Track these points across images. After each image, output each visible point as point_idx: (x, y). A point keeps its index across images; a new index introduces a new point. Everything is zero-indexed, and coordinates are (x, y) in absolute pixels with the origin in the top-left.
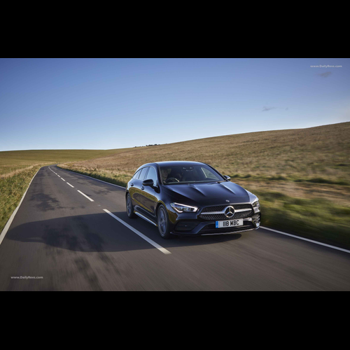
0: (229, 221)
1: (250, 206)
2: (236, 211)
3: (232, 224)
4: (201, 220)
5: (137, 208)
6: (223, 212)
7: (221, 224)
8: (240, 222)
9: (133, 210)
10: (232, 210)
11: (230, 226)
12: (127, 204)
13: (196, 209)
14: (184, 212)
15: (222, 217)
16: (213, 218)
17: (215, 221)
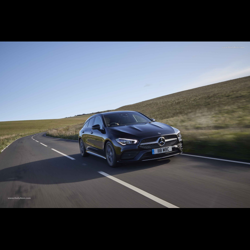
0: (162, 149)
1: (175, 136)
2: (166, 141)
3: (164, 150)
4: (141, 149)
5: (89, 148)
6: (157, 142)
7: (156, 151)
8: (170, 149)
9: (85, 150)
10: (164, 140)
11: (162, 152)
12: (81, 147)
13: (136, 141)
14: (127, 145)
15: (156, 146)
16: (149, 147)
17: (151, 149)
